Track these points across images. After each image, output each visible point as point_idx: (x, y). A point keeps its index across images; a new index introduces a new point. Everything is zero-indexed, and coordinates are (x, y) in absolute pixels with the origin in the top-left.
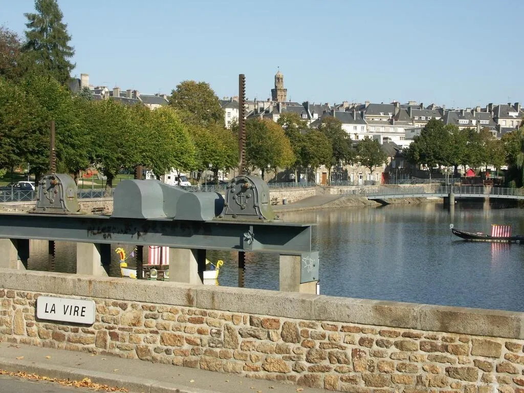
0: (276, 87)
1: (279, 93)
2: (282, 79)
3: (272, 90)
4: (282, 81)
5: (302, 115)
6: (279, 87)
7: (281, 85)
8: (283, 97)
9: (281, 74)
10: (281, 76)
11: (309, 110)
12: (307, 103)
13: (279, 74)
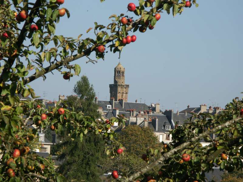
0: (115, 82)
1: (119, 89)
2: (123, 73)
3: (111, 86)
4: (123, 76)
5: (164, 126)
6: (120, 82)
7: (122, 81)
8: (124, 95)
9: (122, 66)
10: (122, 70)
11: (172, 121)
12: (170, 112)
13: (121, 66)
